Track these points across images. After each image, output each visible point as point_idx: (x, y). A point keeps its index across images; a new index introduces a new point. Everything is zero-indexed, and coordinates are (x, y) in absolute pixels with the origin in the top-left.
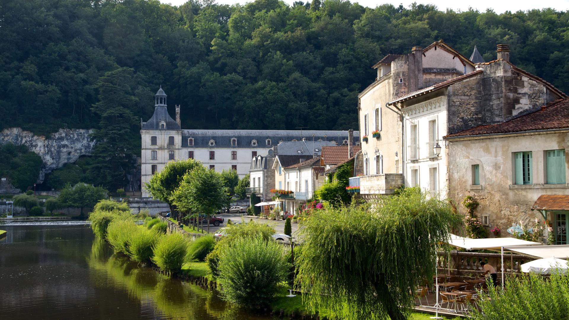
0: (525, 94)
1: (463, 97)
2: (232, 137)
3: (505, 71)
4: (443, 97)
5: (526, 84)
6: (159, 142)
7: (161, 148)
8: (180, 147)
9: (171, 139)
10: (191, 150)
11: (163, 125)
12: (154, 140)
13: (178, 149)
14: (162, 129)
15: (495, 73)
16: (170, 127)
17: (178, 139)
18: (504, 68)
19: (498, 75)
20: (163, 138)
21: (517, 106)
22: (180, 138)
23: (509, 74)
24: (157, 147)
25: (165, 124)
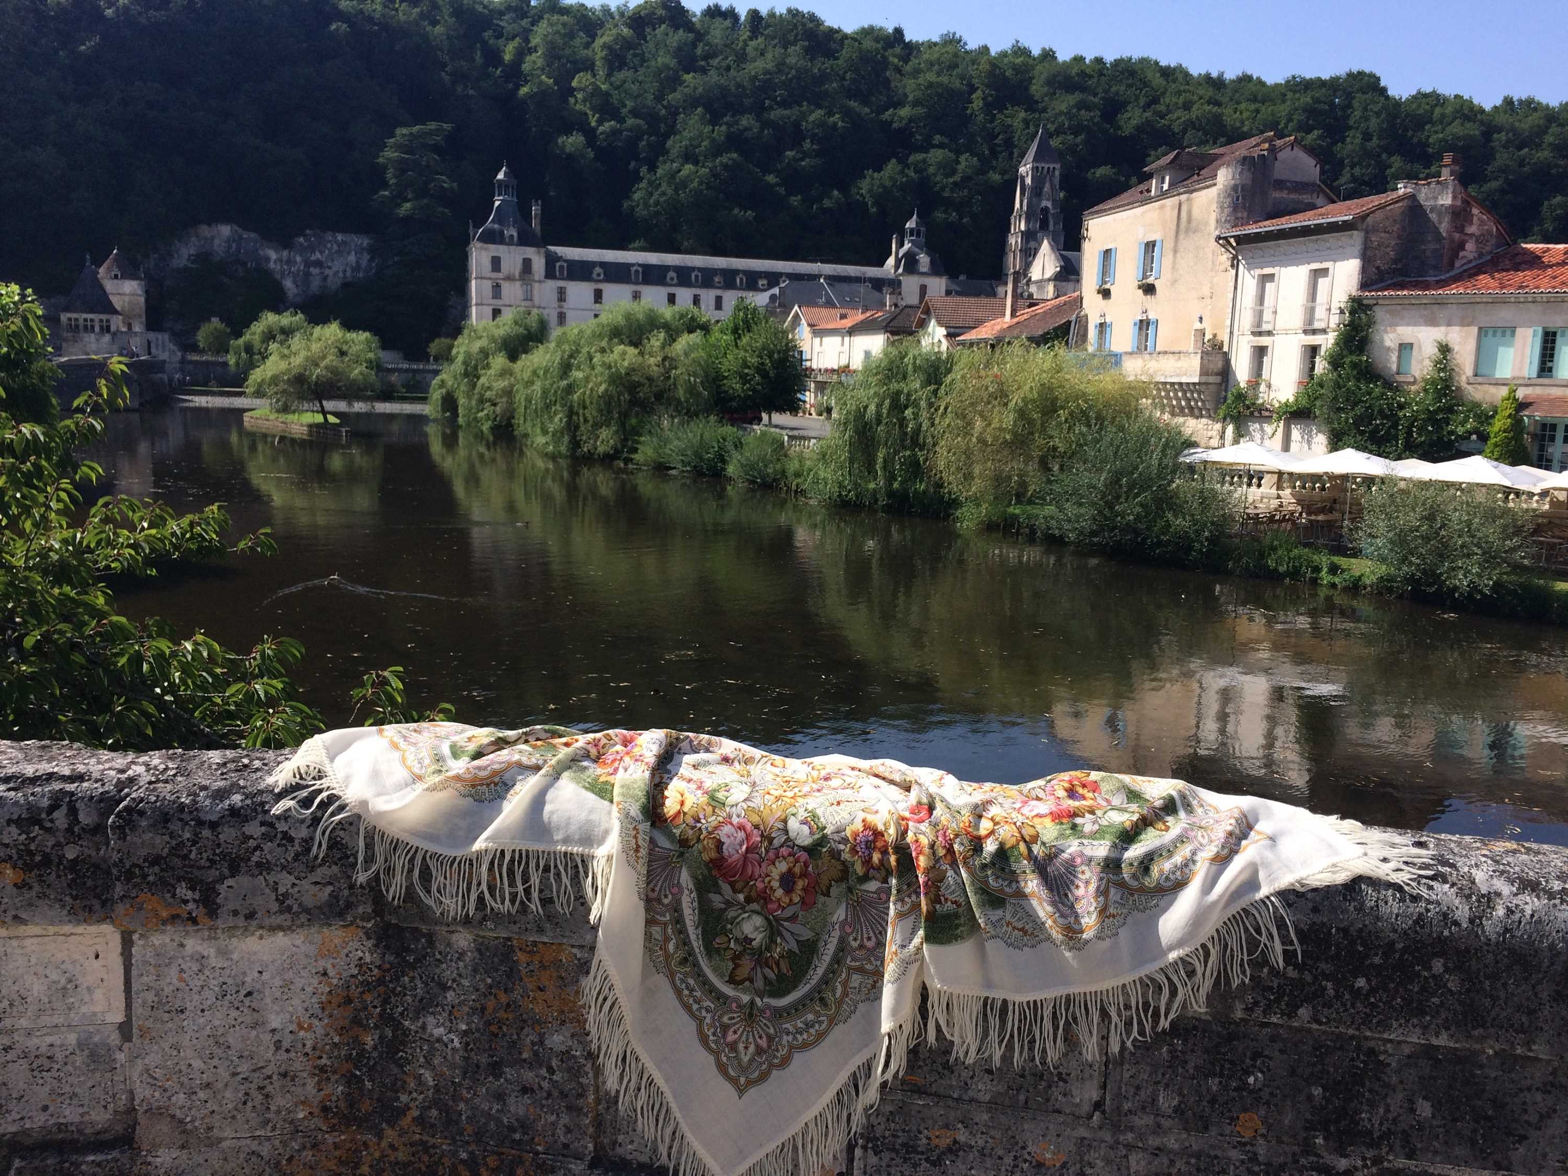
0: (1472, 235)
1: (1383, 235)
2: (633, 265)
3: (1454, 198)
4: (1355, 232)
5: (1475, 219)
6: (504, 266)
7: (509, 278)
8: (542, 278)
9: (527, 263)
10: (561, 283)
11: (512, 236)
12: (496, 263)
13: (540, 282)
14: (511, 243)
15: (1436, 198)
16: (525, 240)
17: (539, 264)
18: (1453, 192)
19: (1441, 202)
20: (512, 257)
21: (1461, 254)
22: (543, 261)
23: (1459, 203)
24: (500, 275)
25: (515, 234)
